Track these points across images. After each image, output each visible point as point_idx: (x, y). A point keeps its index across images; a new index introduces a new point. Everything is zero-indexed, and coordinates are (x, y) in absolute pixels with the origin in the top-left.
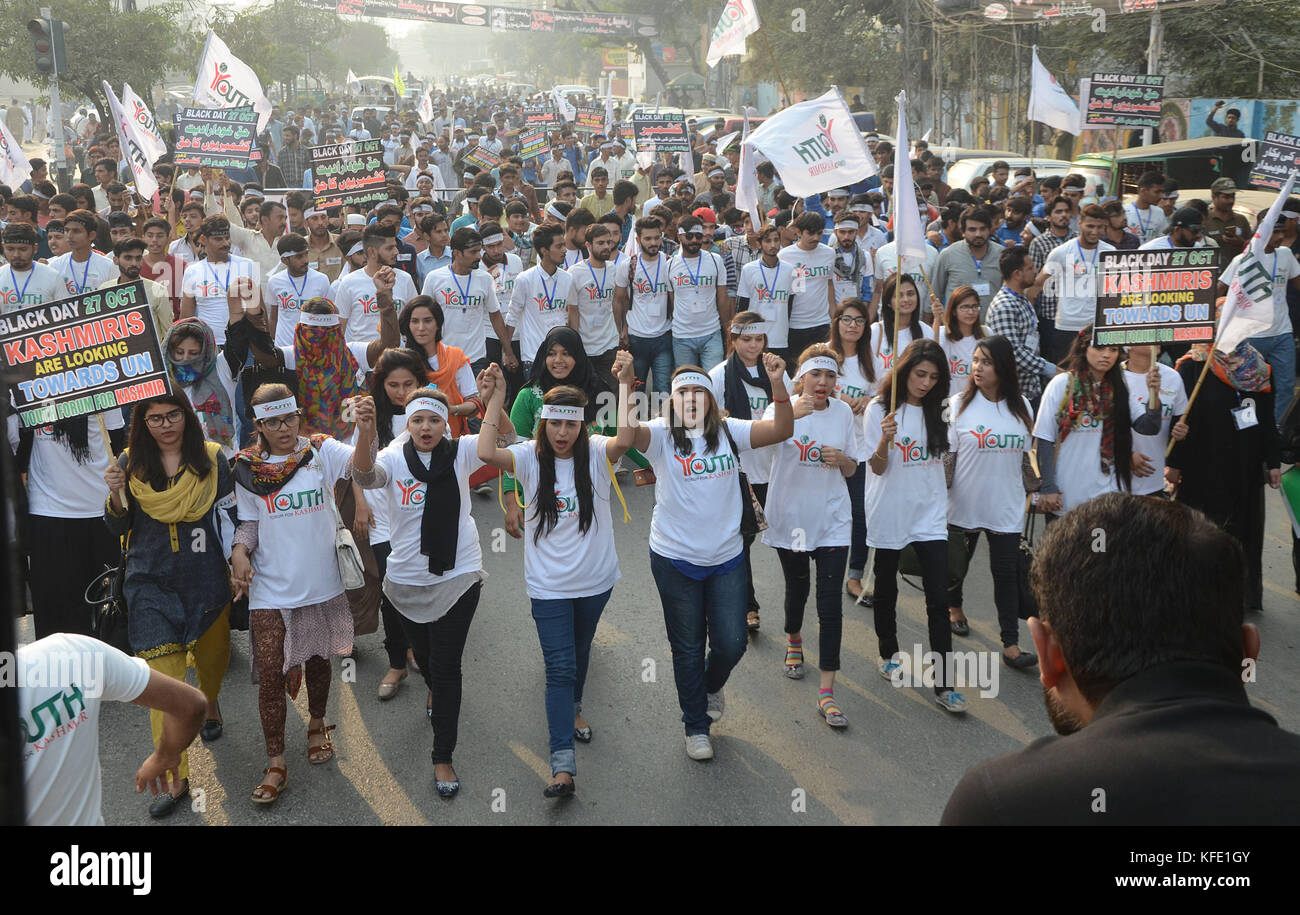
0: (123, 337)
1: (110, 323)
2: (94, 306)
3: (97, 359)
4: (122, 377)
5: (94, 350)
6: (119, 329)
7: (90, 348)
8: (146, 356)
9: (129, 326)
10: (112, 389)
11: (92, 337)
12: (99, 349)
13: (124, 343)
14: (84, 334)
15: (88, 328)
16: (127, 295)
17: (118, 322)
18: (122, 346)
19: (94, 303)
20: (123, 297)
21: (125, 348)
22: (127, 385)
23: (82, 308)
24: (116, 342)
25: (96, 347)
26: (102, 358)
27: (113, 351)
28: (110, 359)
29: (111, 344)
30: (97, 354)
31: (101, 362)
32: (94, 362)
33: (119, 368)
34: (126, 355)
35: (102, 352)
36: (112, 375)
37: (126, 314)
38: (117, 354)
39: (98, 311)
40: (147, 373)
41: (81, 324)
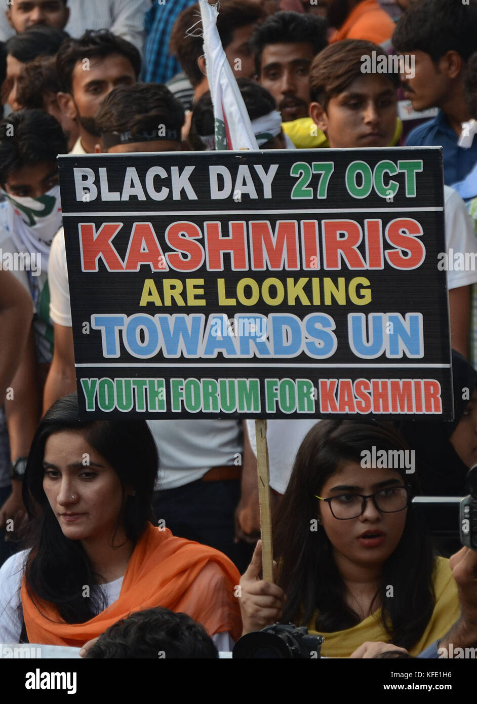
0: (367, 267)
1: (343, 230)
2: (314, 182)
3: (291, 302)
4: (344, 353)
5: (290, 281)
6: (362, 248)
7: (283, 276)
8: (413, 323)
9: (387, 246)
10: (314, 375)
11: (291, 251)
12: (303, 281)
13: (365, 282)
14: (274, 240)
15: (288, 230)
16: (400, 178)
17: (364, 232)
18: (359, 287)
19: (316, 178)
20: (387, 178)
21: (367, 293)
22: (353, 374)
23: (283, 183)
24: (349, 275)
25: (297, 276)
26: (305, 301)
27: (335, 291)
28: (322, 308)
29: (334, 276)
30: (296, 290)
31: (300, 311)
32: (284, 307)
33: (341, 332)
34: (366, 310)
35: (308, 289)
36: (319, 343)
37: (386, 218)
38: (342, 301)
39: (322, 196)
40: (405, 359)
41: (273, 219)
